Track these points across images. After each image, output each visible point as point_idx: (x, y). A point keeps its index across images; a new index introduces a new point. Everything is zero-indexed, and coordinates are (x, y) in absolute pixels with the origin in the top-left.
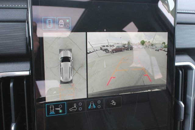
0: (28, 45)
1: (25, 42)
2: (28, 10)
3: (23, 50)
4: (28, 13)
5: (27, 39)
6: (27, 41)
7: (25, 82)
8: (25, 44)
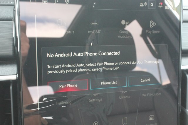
0: (15, 46)
1: (12, 43)
2: (14, 7)
3: (9, 52)
4: (14, 10)
5: (14, 39)
6: (14, 42)
7: (11, 88)
8: (12, 45)
